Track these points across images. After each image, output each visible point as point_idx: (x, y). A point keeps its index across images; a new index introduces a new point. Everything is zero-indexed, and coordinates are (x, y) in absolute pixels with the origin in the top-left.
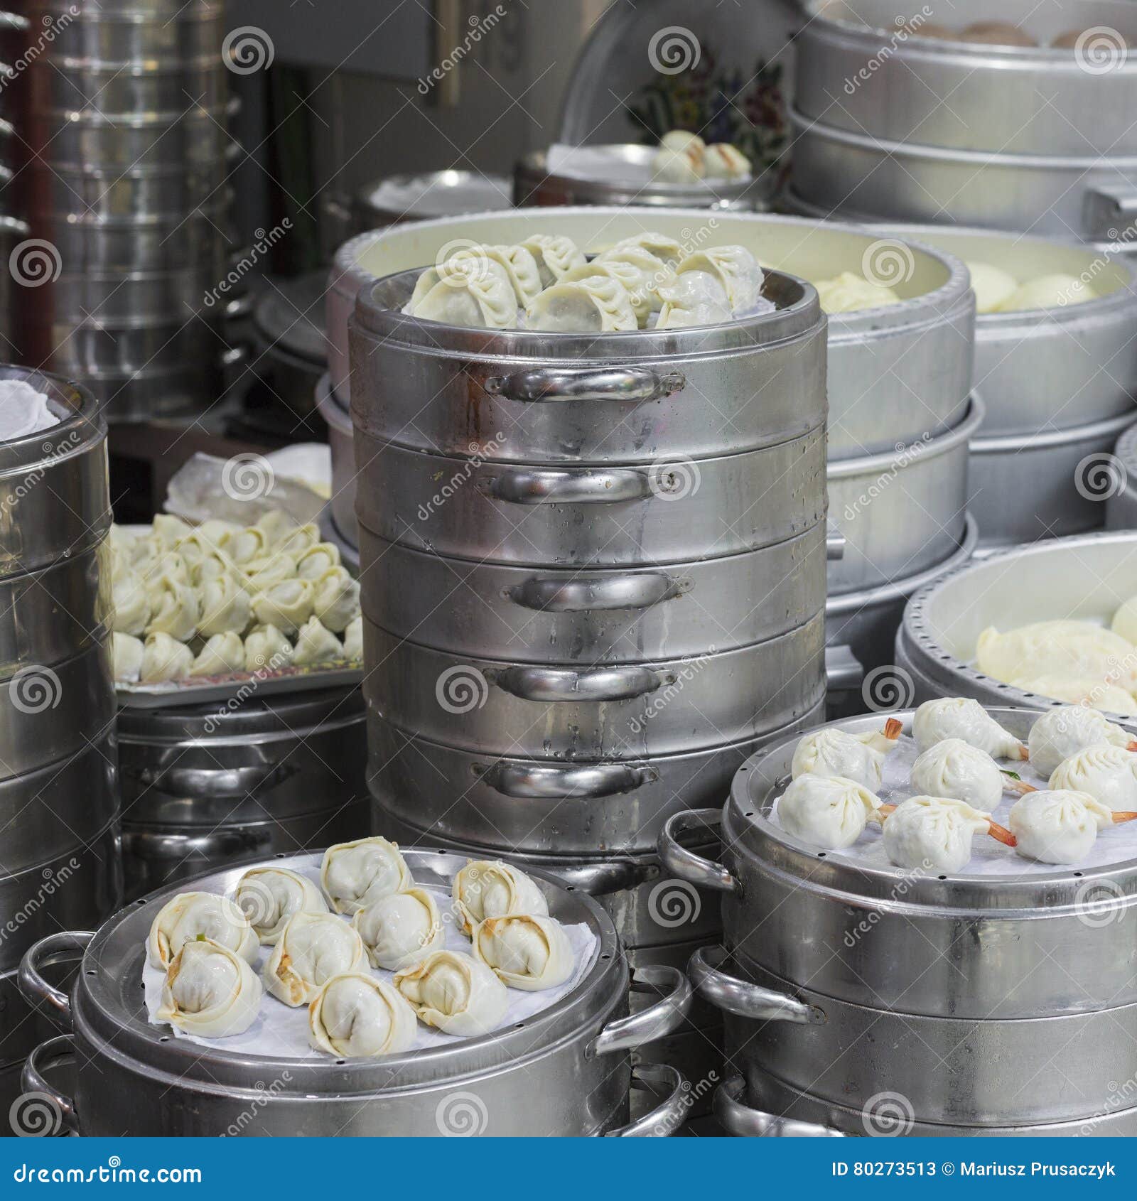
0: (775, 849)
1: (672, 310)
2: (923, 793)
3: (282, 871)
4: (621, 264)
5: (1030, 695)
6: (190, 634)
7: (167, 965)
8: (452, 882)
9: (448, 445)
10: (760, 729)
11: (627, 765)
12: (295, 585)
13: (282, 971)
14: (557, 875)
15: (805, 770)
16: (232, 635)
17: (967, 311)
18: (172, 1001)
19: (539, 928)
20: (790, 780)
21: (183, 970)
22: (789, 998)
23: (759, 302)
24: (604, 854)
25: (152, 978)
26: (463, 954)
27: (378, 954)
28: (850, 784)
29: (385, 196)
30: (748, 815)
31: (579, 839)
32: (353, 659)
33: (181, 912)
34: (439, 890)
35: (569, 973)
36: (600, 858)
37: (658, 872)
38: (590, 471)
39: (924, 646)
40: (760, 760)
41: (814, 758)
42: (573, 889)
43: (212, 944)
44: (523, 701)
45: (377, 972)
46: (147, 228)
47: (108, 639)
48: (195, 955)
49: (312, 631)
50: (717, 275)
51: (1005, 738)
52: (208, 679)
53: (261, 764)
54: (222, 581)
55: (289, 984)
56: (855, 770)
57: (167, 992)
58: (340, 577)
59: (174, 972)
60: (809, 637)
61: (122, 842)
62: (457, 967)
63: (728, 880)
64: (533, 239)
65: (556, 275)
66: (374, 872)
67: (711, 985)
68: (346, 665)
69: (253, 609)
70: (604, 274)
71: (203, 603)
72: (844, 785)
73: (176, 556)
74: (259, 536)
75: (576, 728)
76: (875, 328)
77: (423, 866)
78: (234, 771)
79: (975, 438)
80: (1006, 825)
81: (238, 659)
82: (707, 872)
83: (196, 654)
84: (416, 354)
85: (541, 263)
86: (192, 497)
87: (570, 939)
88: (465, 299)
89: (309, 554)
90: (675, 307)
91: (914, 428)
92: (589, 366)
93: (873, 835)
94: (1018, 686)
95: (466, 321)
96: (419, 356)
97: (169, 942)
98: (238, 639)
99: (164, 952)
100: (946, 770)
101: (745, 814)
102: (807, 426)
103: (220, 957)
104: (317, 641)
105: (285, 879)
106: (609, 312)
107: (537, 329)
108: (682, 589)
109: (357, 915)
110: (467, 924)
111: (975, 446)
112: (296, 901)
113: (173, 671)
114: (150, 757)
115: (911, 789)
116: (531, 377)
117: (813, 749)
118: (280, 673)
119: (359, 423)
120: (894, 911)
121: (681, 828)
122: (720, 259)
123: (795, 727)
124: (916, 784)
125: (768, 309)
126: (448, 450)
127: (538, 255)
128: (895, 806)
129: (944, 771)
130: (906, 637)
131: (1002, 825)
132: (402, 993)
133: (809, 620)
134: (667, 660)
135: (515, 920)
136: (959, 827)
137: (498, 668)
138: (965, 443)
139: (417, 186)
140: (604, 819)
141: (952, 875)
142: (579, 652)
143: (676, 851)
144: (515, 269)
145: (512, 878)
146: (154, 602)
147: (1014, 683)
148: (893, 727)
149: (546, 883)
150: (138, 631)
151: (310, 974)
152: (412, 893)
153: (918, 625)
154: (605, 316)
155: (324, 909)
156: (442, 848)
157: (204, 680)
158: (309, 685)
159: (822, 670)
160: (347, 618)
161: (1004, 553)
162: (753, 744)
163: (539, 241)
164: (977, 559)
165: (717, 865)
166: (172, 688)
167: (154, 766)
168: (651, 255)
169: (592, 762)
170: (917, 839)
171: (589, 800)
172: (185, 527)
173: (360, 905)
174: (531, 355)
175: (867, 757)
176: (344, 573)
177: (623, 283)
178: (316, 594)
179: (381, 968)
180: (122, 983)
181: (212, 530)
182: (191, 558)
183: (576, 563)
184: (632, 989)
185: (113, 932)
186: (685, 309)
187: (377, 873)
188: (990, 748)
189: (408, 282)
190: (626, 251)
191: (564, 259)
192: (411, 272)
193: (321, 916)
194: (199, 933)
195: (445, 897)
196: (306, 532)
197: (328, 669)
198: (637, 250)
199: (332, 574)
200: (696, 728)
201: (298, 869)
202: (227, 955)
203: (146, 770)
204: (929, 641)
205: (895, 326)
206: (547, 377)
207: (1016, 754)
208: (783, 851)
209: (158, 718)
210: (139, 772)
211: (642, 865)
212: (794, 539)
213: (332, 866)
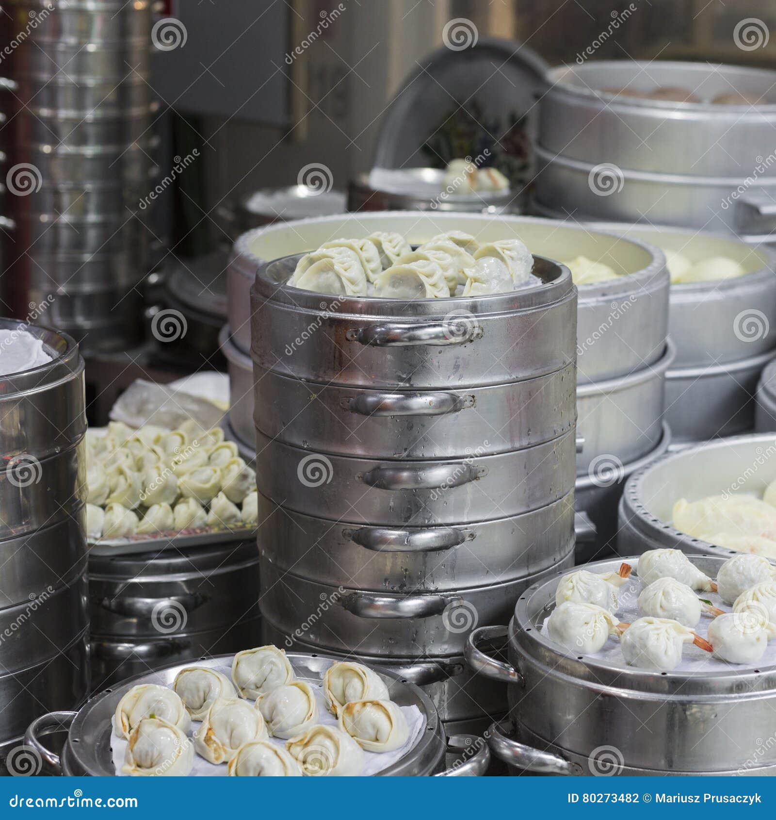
0: (547, 654)
1: (474, 284)
2: (646, 614)
3: (206, 669)
4: (438, 252)
5: (714, 547)
6: (136, 505)
7: (128, 736)
8: (322, 676)
9: (320, 375)
10: (532, 570)
11: (441, 595)
12: (208, 471)
13: (208, 740)
14: (393, 671)
15: (566, 599)
16: (165, 505)
17: (665, 284)
18: (132, 760)
19: (386, 710)
20: (553, 606)
21: (139, 740)
22: (557, 758)
23: (530, 277)
24: (425, 657)
25: (117, 745)
26: (332, 726)
27: (273, 727)
28: (598, 608)
29: (258, 203)
30: (528, 630)
31: (408, 647)
32: (248, 522)
33: (138, 698)
34: (313, 682)
35: (406, 739)
36: (422, 660)
37: (461, 669)
38: (419, 393)
39: (639, 512)
40: (533, 593)
41: (571, 591)
42: (405, 681)
43: (161, 721)
44: (371, 552)
45: (272, 740)
46: (95, 225)
47: (83, 509)
48: (148, 728)
49: (220, 502)
50: (503, 259)
51: (701, 576)
52: (149, 536)
53: (185, 594)
54: (158, 468)
55: (213, 748)
56: (600, 599)
57: (129, 754)
58: (239, 465)
59: (134, 740)
60: (564, 507)
61: (90, 647)
62: (330, 737)
63: (514, 675)
64: (375, 235)
65: (392, 260)
66: (269, 670)
67: (503, 748)
68: (244, 526)
69: (179, 488)
70: (426, 259)
71: (145, 483)
72: (593, 609)
73: (126, 451)
74: (182, 437)
75: (406, 570)
76: (604, 295)
77: (301, 665)
78: (167, 599)
79: (670, 368)
80: (705, 637)
81: (169, 522)
82: (499, 669)
83: (141, 518)
84: (299, 314)
85: (381, 251)
86: (133, 409)
87: (406, 716)
88: (331, 276)
89: (217, 449)
90: (475, 282)
91: (630, 363)
92: (418, 322)
93: (614, 644)
94: (705, 540)
95: (332, 291)
96: (300, 314)
97: (128, 719)
98: (169, 508)
99: (126, 726)
100: (663, 598)
101: (525, 630)
102: (564, 362)
103: (165, 730)
104: (224, 509)
105: (209, 675)
106: (430, 285)
107: (381, 296)
108: (479, 475)
109: (258, 700)
110: (334, 706)
111: (670, 374)
112: (216, 690)
113: (124, 530)
114: (108, 589)
115: (640, 612)
116: (379, 330)
117: (571, 585)
118: (198, 531)
119: (258, 360)
120: (630, 697)
121: (479, 639)
122: (504, 249)
123: (555, 568)
124: (642, 608)
125: (536, 283)
126: (320, 379)
127: (379, 246)
128: (629, 624)
129: (661, 600)
130: (626, 506)
131: (702, 637)
132: (291, 754)
133: (565, 495)
134: (470, 523)
135: (368, 704)
136: (673, 638)
137: (353, 528)
138: (662, 373)
139: (279, 197)
140: (425, 632)
141: (671, 672)
142: (409, 517)
143: (477, 656)
144: (364, 255)
145: (364, 674)
146: (112, 482)
147: (700, 538)
148: (625, 569)
149: (387, 677)
150: (101, 501)
151: (227, 741)
152: (296, 685)
153: (635, 498)
154: (428, 287)
155: (235, 696)
156: (314, 653)
157: (146, 536)
158: (219, 540)
159: (573, 530)
160: (244, 494)
161: (690, 448)
162: (527, 581)
163: (379, 236)
164: (671, 452)
165: (506, 665)
166: (124, 542)
167: (111, 596)
168: (456, 246)
169: (418, 593)
170: (645, 646)
171: (415, 619)
172: (129, 431)
173: (259, 693)
174: (378, 314)
175: (608, 590)
176: (241, 462)
177: (439, 264)
178: (223, 477)
179: (274, 737)
180: (96, 748)
181: (149, 433)
182: (136, 452)
183: (408, 456)
184: (448, 751)
185: (89, 712)
186: (482, 283)
187: (271, 670)
188: (691, 583)
189: (290, 264)
190: (440, 243)
191: (397, 248)
192: (292, 257)
193: (234, 701)
194: (150, 713)
195: (317, 687)
196: (214, 434)
197: (231, 529)
198: (447, 242)
199: (233, 463)
200: (488, 570)
201: (215, 667)
202: (171, 728)
203: (106, 598)
204: (643, 509)
205: (617, 293)
206: (390, 329)
207: (708, 587)
208: (553, 655)
209: (114, 562)
210: (102, 600)
211: (451, 664)
212: (555, 440)
213: (240, 665)
